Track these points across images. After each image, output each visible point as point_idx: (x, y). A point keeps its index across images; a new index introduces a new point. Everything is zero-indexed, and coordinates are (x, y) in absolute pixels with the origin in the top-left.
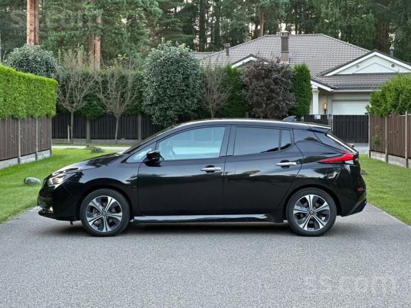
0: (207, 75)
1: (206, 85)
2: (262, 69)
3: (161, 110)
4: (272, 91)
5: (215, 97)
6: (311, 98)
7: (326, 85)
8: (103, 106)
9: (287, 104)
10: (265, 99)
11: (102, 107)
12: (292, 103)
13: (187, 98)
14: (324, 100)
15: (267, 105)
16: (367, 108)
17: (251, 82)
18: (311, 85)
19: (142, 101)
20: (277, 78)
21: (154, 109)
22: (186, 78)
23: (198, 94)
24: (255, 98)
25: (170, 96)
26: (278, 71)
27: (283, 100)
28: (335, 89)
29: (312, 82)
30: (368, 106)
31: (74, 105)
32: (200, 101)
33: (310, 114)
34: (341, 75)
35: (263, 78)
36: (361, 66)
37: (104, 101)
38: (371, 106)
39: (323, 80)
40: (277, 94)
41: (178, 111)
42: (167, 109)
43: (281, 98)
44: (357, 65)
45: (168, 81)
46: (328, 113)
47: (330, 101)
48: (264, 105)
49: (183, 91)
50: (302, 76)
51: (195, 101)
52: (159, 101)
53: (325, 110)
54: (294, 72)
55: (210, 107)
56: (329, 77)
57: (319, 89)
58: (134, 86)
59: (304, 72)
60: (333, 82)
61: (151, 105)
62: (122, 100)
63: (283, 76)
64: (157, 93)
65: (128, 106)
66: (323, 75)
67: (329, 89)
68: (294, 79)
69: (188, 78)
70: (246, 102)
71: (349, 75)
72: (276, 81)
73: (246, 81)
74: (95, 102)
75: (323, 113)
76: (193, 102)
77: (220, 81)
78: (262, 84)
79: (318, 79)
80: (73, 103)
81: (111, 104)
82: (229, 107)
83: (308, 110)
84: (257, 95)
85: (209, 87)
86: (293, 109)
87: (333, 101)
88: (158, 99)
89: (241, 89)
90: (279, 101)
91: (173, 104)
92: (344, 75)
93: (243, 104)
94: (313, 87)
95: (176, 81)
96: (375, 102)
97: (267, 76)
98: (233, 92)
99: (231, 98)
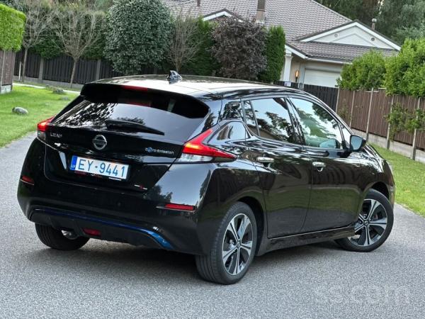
0: (176, 27)
1: (174, 37)
2: (235, 27)
3: (123, 57)
4: (244, 51)
5: (183, 50)
6: (283, 64)
7: (301, 52)
8: (62, 46)
9: (258, 67)
10: (235, 58)
11: (60, 46)
12: (263, 67)
13: (153, 48)
14: (297, 67)
15: (236, 65)
16: (338, 80)
17: (223, 39)
18: (284, 49)
19: (104, 45)
20: (250, 38)
21: (116, 56)
22: (154, 27)
23: (165, 46)
24: (225, 56)
25: (136, 44)
26: (253, 31)
27: (254, 62)
28: (309, 56)
29: (286, 47)
30: (339, 79)
31: (30, 40)
32: (166, 53)
33: (281, 80)
34: (317, 43)
35: (236, 37)
36: (340, 36)
37: (63, 40)
38: (341, 79)
39: (299, 46)
40: (249, 55)
41: (142, 61)
42: (130, 57)
43: (252, 60)
44: (335, 34)
45: (135, 28)
46: (300, 81)
47: (302, 69)
48: (234, 65)
49: (150, 40)
50: (277, 38)
51: (162, 52)
52: (123, 48)
53: (297, 78)
54: (269, 35)
55: (176, 60)
56: (305, 43)
57: (293, 54)
58: (97, 28)
59: (280, 35)
60: (308, 49)
61: (113, 51)
62: (83, 41)
63: (256, 37)
64: (121, 39)
65: (88, 48)
66: (298, 40)
67: (303, 57)
68: (267, 42)
69: (156, 27)
70: (214, 59)
71: (326, 44)
72: (249, 42)
73: (218, 38)
74: (53, 41)
75: (294, 81)
76: (159, 53)
77: (190, 35)
78: (234, 42)
79: (293, 44)
80: (29, 38)
81: (70, 44)
82: (196, 62)
83: (279, 75)
84: (227, 53)
85: (177, 39)
86: (263, 72)
87: (306, 69)
88: (122, 46)
89: (211, 45)
90: (250, 63)
91: (137, 52)
92: (320, 43)
93: (210, 61)
94: (287, 52)
95: (143, 29)
96: (346, 76)
97: (240, 35)
98: (202, 47)
99: (199, 54)
